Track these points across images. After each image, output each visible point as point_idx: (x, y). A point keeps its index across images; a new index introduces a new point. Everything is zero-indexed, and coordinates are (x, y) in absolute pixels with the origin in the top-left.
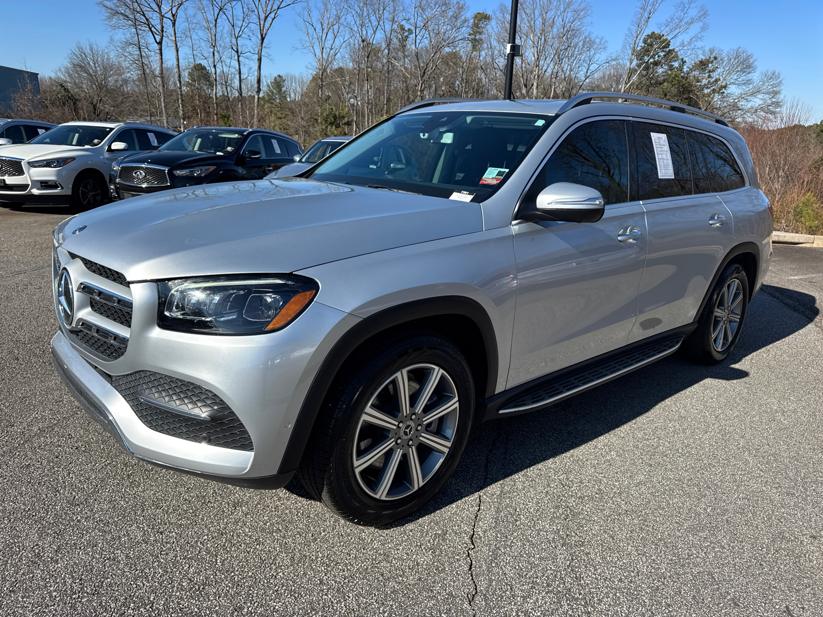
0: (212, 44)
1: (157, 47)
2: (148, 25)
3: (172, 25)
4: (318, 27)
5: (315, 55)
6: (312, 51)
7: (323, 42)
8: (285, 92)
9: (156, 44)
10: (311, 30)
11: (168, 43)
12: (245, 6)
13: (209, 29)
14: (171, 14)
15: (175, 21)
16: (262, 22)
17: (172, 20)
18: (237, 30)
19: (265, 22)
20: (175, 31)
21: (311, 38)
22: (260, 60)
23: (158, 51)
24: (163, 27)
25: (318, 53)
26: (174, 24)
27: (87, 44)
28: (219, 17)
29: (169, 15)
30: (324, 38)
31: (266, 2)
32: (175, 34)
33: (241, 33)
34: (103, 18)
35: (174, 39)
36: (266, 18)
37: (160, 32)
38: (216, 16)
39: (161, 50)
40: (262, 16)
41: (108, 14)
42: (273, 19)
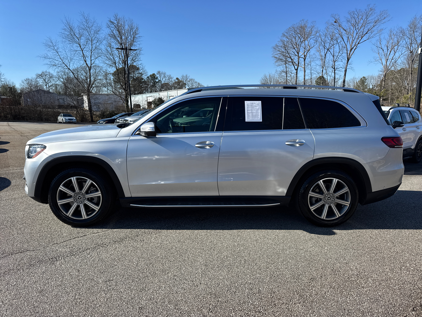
0: (322, 67)
1: (295, 71)
2: (292, 62)
3: (304, 61)
4: (385, 49)
5: (382, 64)
6: (381, 62)
7: (388, 56)
8: (366, 85)
9: (295, 70)
10: (381, 51)
11: (301, 69)
12: (341, 45)
13: (322, 59)
14: (304, 56)
15: (305, 58)
16: (349, 52)
17: (304, 58)
18: (335, 57)
19: (350, 52)
20: (305, 63)
21: (380, 55)
22: (346, 71)
23: (295, 73)
24: (299, 62)
25: (384, 62)
26: (305, 60)
27: (268, 74)
28: (327, 53)
29: (303, 56)
30: (388, 54)
31: (352, 42)
32: (305, 64)
33: (337, 59)
34: (274, 62)
35: (304, 67)
36: (351, 50)
37: (297, 64)
38: (325, 53)
39: (297, 72)
40: (349, 49)
41: (276, 60)
42: (355, 50)
